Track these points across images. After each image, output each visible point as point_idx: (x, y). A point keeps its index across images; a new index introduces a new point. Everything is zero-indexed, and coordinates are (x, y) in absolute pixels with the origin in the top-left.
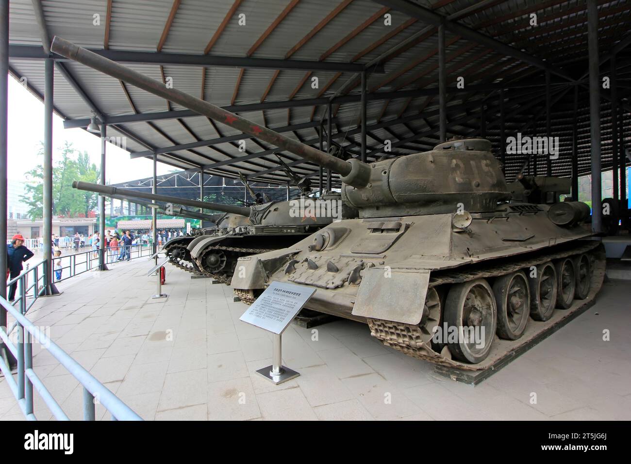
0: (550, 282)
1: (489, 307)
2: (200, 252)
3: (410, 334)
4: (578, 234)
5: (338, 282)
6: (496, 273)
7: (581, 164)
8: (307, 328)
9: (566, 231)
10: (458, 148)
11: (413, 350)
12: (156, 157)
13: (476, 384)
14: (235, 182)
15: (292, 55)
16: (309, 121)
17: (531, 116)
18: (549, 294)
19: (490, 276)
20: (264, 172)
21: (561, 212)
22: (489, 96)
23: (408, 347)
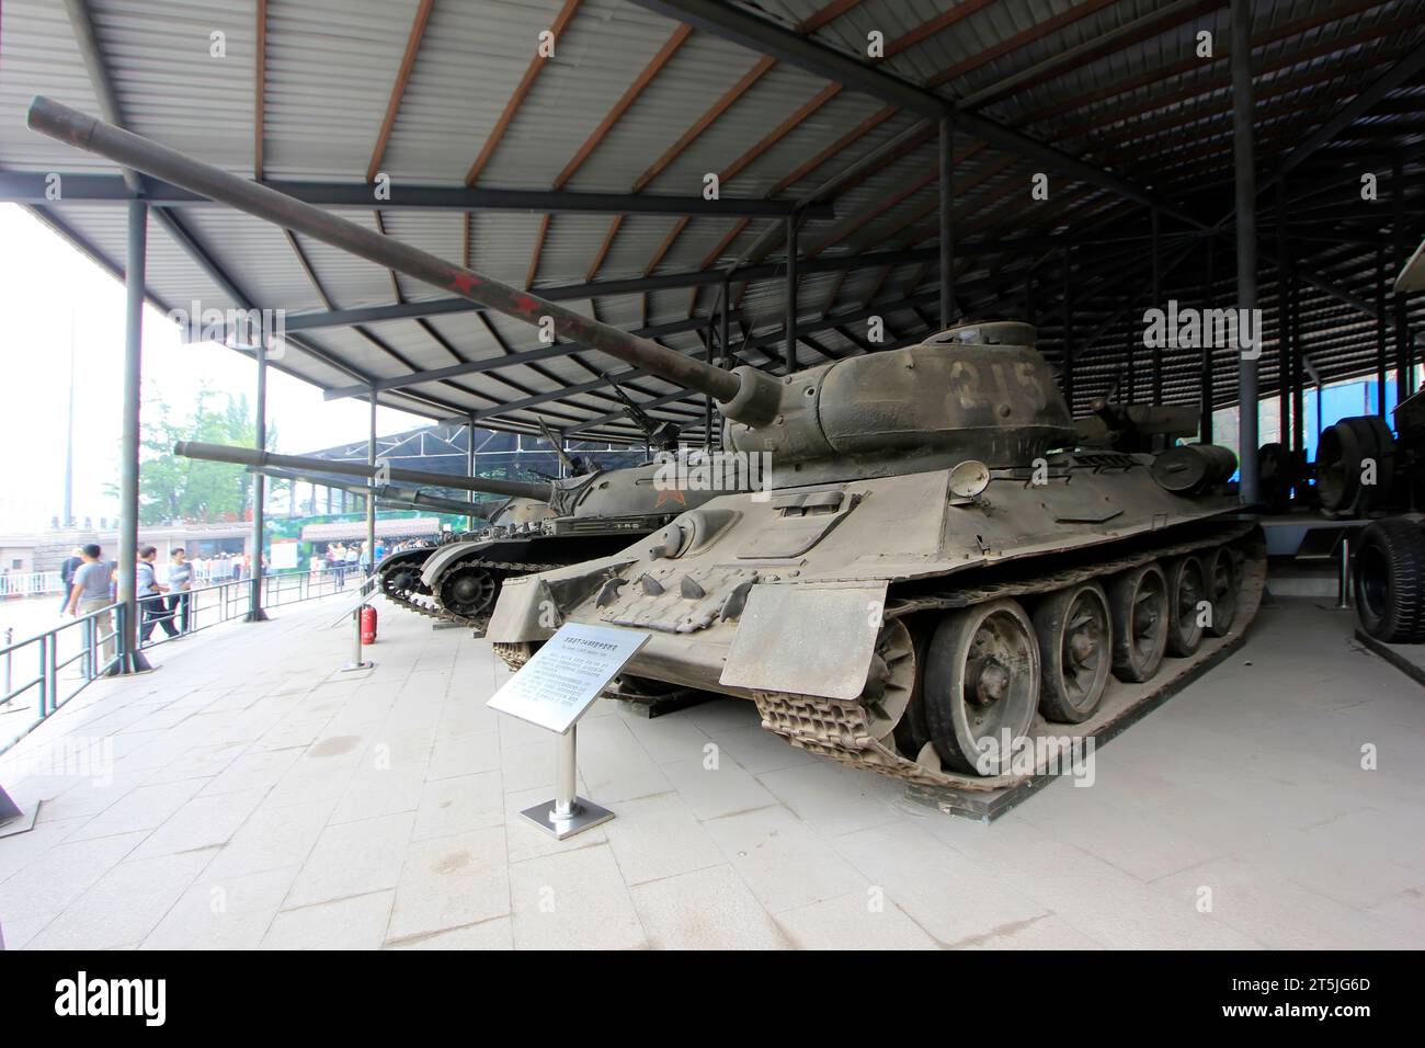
0: (1154, 603)
1: (1024, 655)
2: (439, 574)
3: (842, 721)
4: (1211, 508)
5: (700, 618)
6: (1039, 586)
7: (1218, 387)
8: (650, 717)
9: (1188, 503)
10: (968, 341)
11: (851, 754)
12: (375, 396)
13: (993, 818)
14: (539, 441)
15: (645, 186)
16: (687, 317)
17: (1124, 298)
18: (1151, 628)
19: (1027, 592)
20: (598, 421)
21: (1179, 465)
22: (1041, 260)
23: (840, 748)
